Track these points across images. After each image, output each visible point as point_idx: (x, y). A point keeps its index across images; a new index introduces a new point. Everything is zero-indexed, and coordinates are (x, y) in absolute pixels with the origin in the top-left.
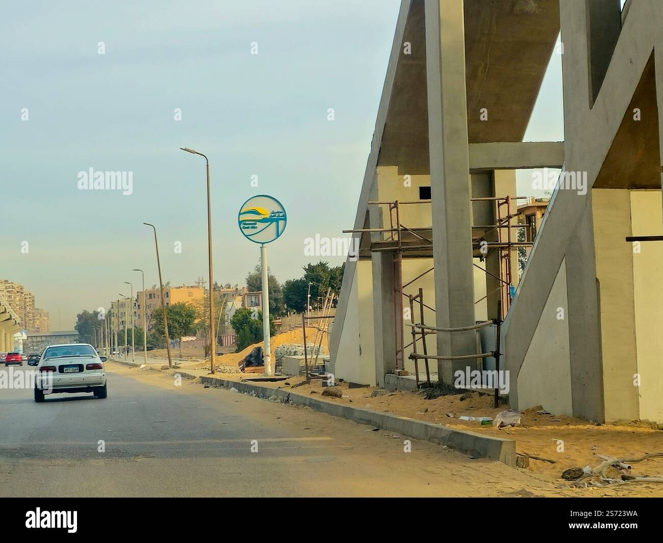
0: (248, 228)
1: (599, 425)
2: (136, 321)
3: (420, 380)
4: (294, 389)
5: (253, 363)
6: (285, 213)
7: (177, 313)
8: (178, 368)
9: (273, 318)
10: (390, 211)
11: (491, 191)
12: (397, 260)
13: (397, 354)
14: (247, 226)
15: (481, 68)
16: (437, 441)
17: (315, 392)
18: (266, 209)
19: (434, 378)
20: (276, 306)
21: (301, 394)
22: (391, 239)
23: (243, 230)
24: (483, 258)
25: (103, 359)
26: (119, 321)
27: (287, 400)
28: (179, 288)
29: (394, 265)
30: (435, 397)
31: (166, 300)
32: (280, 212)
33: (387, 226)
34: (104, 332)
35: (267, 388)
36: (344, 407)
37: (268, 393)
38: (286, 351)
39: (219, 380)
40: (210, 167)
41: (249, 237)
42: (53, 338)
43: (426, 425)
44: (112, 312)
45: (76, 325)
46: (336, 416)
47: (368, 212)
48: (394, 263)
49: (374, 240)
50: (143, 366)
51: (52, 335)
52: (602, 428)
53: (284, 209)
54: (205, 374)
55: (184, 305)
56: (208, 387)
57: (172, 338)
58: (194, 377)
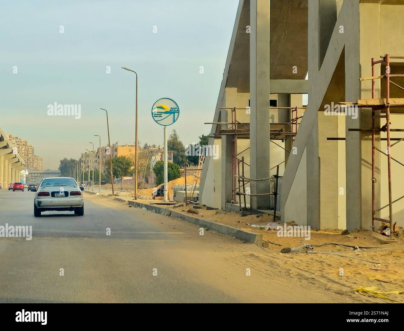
0: (157, 116)
1: (317, 231)
2: (97, 166)
3: (241, 206)
4: (174, 209)
5: (160, 194)
6: (179, 108)
7: (120, 162)
8: (118, 195)
9: (180, 168)
10: (232, 113)
11: (288, 104)
12: (234, 140)
13: (233, 192)
14: (156, 115)
15: (283, 36)
16: (232, 235)
17: (184, 211)
18: (168, 106)
19: (248, 206)
20: (182, 160)
21: (176, 212)
22: (232, 128)
23: (154, 117)
24: (283, 140)
25: (82, 189)
26: (86, 165)
27: (170, 214)
28: (123, 146)
29: (233, 143)
30: (246, 215)
31: (115, 153)
32: (176, 108)
33: (230, 121)
34: (76, 172)
35: (161, 208)
36: (195, 218)
37: (161, 211)
38: (180, 188)
39: (138, 203)
40: (138, 79)
41: (157, 122)
42: (45, 174)
43: (228, 227)
44: (82, 160)
45: (59, 167)
46: (192, 223)
47: (220, 112)
48: (233, 141)
49: (223, 128)
50: (98, 194)
51: (44, 172)
52: (318, 232)
53: (178, 107)
54: (131, 199)
55: (125, 157)
56: (131, 207)
57: (117, 178)
58: (125, 201)
